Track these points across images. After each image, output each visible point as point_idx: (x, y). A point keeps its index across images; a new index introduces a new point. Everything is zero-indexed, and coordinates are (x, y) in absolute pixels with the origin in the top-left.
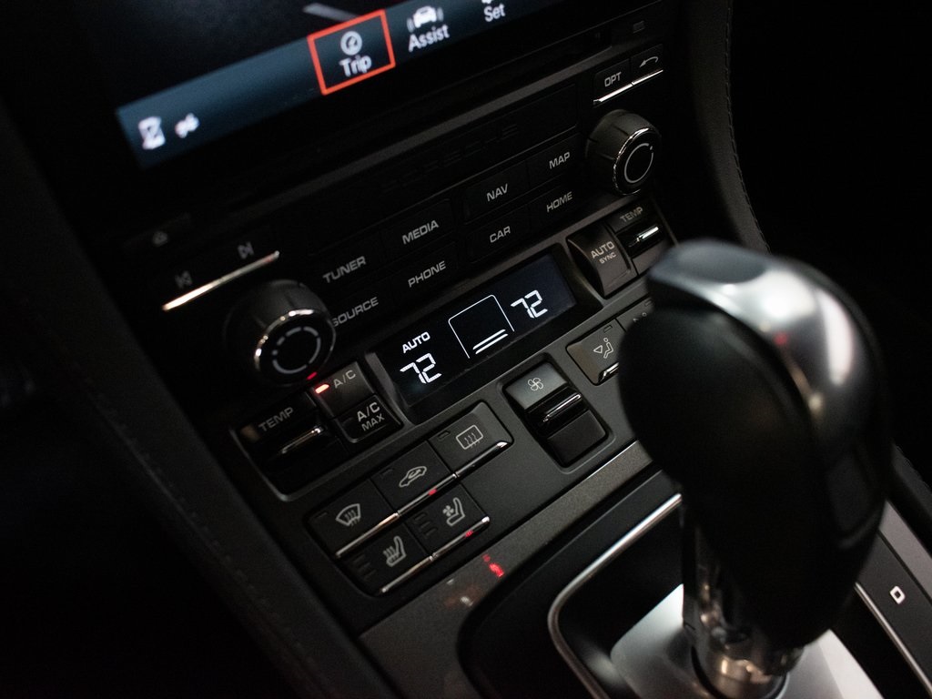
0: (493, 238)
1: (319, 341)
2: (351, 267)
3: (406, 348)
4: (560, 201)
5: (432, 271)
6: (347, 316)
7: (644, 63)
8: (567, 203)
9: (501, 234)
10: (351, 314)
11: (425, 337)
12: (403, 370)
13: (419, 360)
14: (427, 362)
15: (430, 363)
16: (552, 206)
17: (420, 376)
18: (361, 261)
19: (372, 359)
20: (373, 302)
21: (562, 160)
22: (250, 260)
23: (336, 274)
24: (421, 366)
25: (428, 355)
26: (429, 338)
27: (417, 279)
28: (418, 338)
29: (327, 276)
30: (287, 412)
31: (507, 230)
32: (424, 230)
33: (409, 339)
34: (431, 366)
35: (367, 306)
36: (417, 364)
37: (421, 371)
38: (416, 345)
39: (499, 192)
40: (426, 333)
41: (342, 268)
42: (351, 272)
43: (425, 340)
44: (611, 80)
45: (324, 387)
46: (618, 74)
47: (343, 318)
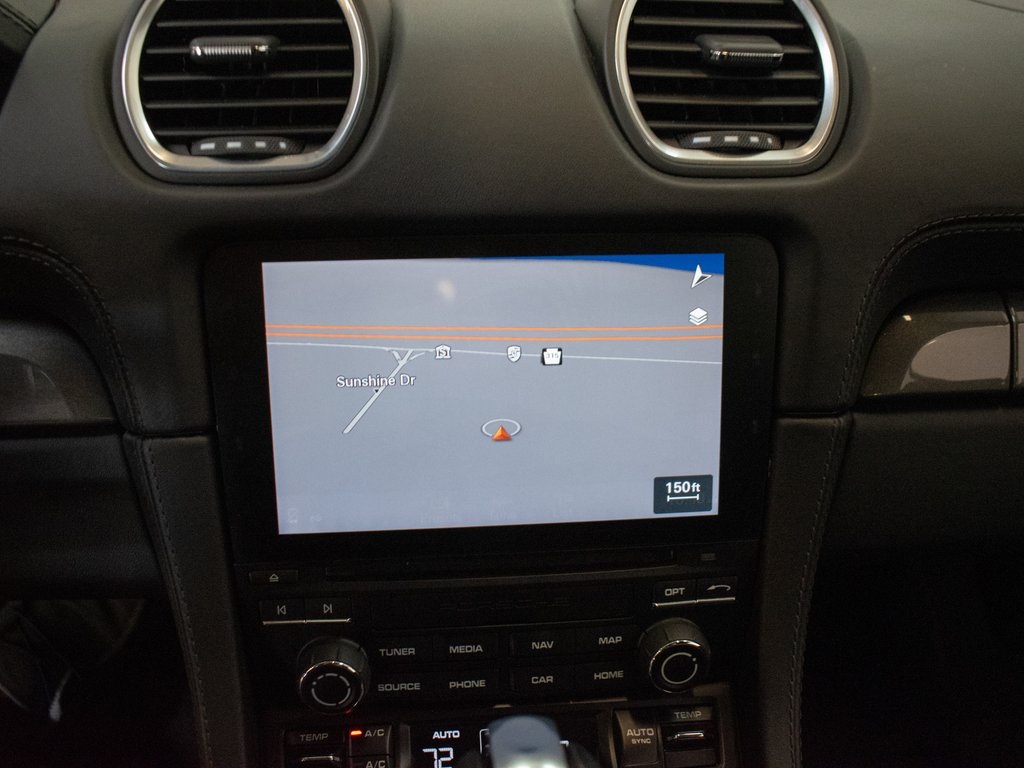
0: (535, 680)
1: (349, 690)
2: (402, 652)
3: (437, 735)
4: (609, 675)
5: (472, 684)
6: (392, 687)
7: (713, 587)
8: (616, 679)
9: (542, 680)
10: (396, 687)
11: (456, 734)
12: (425, 750)
13: (441, 750)
14: (447, 754)
15: (449, 756)
16: (600, 676)
17: (436, 762)
18: (412, 651)
19: (405, 728)
20: (416, 686)
21: (612, 640)
22: (329, 616)
23: (390, 652)
24: (441, 755)
25: (451, 750)
26: (458, 736)
27: (458, 685)
28: (449, 732)
29: (382, 650)
30: (323, 736)
31: (550, 679)
32: (469, 649)
33: (443, 729)
34: (448, 759)
35: (410, 687)
36: (438, 752)
37: (439, 758)
38: (445, 737)
39: (544, 645)
40: (458, 732)
41: (396, 650)
42: (402, 656)
43: (454, 736)
44: (673, 592)
45: (359, 733)
46: (682, 589)
47: (388, 687)
